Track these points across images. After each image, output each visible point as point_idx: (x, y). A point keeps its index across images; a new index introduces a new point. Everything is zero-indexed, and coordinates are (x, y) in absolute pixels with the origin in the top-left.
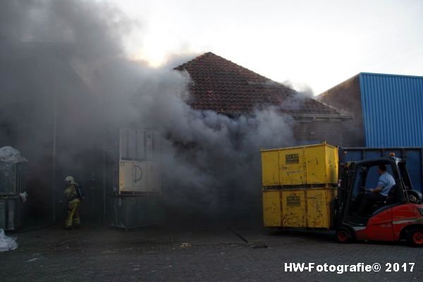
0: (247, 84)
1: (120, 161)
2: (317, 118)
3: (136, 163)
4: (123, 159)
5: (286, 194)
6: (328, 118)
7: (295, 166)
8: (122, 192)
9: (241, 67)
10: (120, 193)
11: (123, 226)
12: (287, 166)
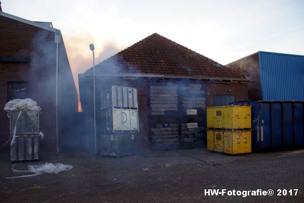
0: (185, 56)
1: (113, 109)
2: (233, 81)
3: (123, 110)
4: (115, 107)
5: (216, 133)
6: (240, 81)
7: (220, 118)
8: (115, 131)
9: (178, 44)
10: (114, 131)
11: (114, 155)
12: (217, 117)
